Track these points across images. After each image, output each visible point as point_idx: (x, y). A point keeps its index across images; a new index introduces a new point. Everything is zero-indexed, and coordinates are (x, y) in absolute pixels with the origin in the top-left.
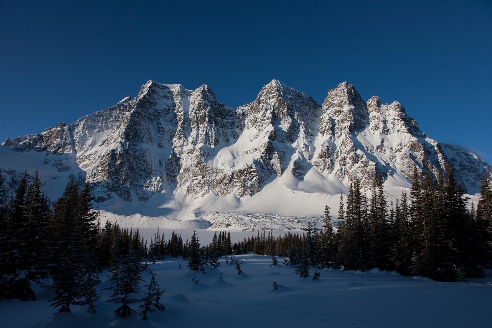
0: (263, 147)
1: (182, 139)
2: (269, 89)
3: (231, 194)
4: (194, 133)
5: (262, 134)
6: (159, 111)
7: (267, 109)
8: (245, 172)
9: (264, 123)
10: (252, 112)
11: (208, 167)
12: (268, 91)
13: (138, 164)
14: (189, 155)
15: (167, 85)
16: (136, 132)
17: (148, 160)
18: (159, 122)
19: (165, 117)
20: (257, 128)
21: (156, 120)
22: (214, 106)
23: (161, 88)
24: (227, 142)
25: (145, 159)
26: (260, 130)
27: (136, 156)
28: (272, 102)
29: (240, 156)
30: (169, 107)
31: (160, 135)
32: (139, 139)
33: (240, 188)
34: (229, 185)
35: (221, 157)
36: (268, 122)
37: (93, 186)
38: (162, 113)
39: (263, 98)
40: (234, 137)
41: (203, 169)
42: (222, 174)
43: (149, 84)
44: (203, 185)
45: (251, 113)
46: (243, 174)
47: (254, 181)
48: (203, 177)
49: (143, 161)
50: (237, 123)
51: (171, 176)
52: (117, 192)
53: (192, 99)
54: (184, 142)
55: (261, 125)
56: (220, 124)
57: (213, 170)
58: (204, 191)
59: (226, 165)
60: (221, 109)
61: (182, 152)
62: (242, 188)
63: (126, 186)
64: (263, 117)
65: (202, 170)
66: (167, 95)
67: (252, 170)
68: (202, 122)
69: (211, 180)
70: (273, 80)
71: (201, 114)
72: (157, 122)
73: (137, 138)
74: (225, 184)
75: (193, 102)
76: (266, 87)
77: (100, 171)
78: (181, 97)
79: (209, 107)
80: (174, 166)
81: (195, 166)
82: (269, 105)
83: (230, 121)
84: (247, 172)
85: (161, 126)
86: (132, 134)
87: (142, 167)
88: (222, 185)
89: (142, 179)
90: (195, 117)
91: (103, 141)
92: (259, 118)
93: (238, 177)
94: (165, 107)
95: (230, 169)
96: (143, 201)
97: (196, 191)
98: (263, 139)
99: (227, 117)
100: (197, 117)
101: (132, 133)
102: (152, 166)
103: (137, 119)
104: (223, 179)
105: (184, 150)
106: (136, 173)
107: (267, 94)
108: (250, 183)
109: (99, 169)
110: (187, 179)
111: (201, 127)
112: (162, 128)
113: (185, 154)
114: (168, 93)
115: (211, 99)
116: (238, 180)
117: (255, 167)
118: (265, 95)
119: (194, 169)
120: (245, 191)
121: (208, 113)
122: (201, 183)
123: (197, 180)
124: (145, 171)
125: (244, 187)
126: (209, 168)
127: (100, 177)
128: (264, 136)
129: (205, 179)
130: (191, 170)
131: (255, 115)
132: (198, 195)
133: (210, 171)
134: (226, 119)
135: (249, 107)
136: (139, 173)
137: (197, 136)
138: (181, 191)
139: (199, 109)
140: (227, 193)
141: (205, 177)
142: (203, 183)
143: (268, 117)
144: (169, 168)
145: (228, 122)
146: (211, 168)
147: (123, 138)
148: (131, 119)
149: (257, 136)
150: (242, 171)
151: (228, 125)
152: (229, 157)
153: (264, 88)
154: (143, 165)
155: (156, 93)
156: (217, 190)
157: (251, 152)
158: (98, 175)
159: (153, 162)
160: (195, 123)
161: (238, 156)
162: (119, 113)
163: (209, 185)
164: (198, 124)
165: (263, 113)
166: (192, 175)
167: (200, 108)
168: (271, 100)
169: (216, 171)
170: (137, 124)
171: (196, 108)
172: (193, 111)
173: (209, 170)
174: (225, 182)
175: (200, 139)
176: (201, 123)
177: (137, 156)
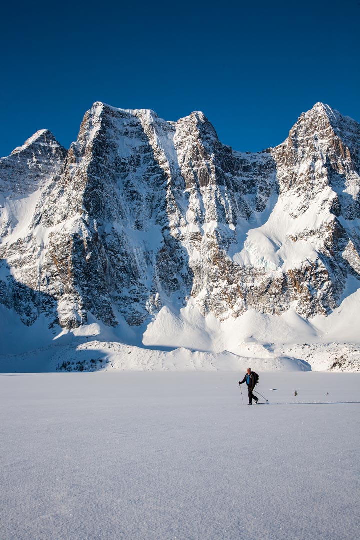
0: (326, 229)
1: (177, 213)
2: (313, 120)
3: (289, 312)
4: (194, 201)
5: (315, 206)
6: (123, 161)
7: (315, 159)
8: (308, 274)
9: (315, 185)
10: (283, 162)
11: (235, 264)
12: (311, 125)
13: (113, 260)
14: (193, 243)
15: (127, 111)
16: (99, 202)
17: (129, 252)
18: (128, 182)
19: (135, 171)
20: (300, 192)
21: (120, 178)
22: (218, 151)
23: (116, 117)
24: (249, 218)
25: (125, 250)
26: (308, 197)
27: (108, 245)
28: (322, 145)
29: (284, 244)
30: (138, 152)
31: (135, 206)
32: (105, 214)
33: (305, 301)
34: (282, 296)
35: (253, 247)
36: (321, 183)
37: (49, 301)
38: (128, 165)
39: (303, 138)
40: (259, 209)
41: (228, 268)
42: (265, 278)
43: (99, 109)
44: (233, 296)
45: (280, 164)
46: (304, 277)
47: (326, 290)
48: (231, 283)
49: (122, 255)
50: (259, 183)
51: (167, 281)
52: (92, 309)
53: (176, 139)
54: (180, 218)
55: (308, 188)
56: (233, 185)
57: (246, 269)
58: (236, 308)
59: (268, 261)
60: (229, 158)
61: (180, 238)
62: (308, 302)
63: (105, 300)
64: (312, 172)
65: (226, 269)
66: (130, 129)
67: (319, 270)
68: (205, 182)
69: (247, 287)
70: (319, 104)
71: (202, 167)
72: (123, 181)
73: (101, 212)
74: (275, 294)
75: (180, 145)
76: (307, 117)
77: (56, 272)
78: (157, 134)
79: (214, 155)
80: (170, 263)
81: (211, 262)
82: (317, 150)
83: (246, 179)
84: (310, 273)
85: (134, 189)
86: (93, 204)
87: (121, 264)
88: (270, 296)
89: (124, 286)
90: (192, 172)
91: (36, 218)
92: (302, 174)
93: (296, 282)
94: (132, 153)
95: (277, 269)
96: (135, 326)
97: (222, 308)
98: (319, 214)
99: (240, 172)
100: (194, 173)
101: (93, 202)
102: (136, 263)
103: (98, 176)
104: (269, 286)
105: (183, 233)
106: (112, 276)
107: (308, 129)
108: (319, 292)
109: (53, 269)
110: (199, 286)
111: (204, 190)
112: (135, 192)
113: (186, 241)
114: (131, 126)
115: (213, 139)
116: (295, 288)
117: (323, 265)
118: (306, 132)
119: (210, 268)
120: (314, 306)
121: (214, 166)
122: (228, 292)
123: (219, 288)
124: (127, 273)
125: (311, 300)
126: (239, 266)
127: (59, 283)
128: (320, 208)
129: (234, 286)
130: (203, 270)
131: (292, 168)
132: (225, 315)
133: (241, 272)
134: (239, 175)
135: (275, 154)
136: (118, 277)
137: (203, 210)
138: (194, 308)
139: (195, 157)
140: (281, 311)
141: (233, 282)
142: (233, 293)
143: (320, 173)
144: (163, 266)
145: (244, 181)
146: (241, 266)
147: (85, 214)
148: (90, 177)
149: (305, 208)
150: (303, 272)
151: (245, 187)
152: (267, 246)
153: (302, 118)
154: (123, 261)
155: (111, 126)
156: (261, 305)
157: (303, 238)
158: (53, 280)
159: (136, 256)
160: (193, 184)
161: (282, 244)
162: (38, 162)
163: (245, 296)
164: (198, 186)
165: (311, 166)
166: (206, 278)
167: (198, 156)
168: (320, 141)
169: (252, 273)
170: (99, 186)
171: (189, 155)
172: (184, 161)
173: (238, 271)
174: (273, 291)
175: (207, 213)
176: (202, 183)
177: (110, 245)
